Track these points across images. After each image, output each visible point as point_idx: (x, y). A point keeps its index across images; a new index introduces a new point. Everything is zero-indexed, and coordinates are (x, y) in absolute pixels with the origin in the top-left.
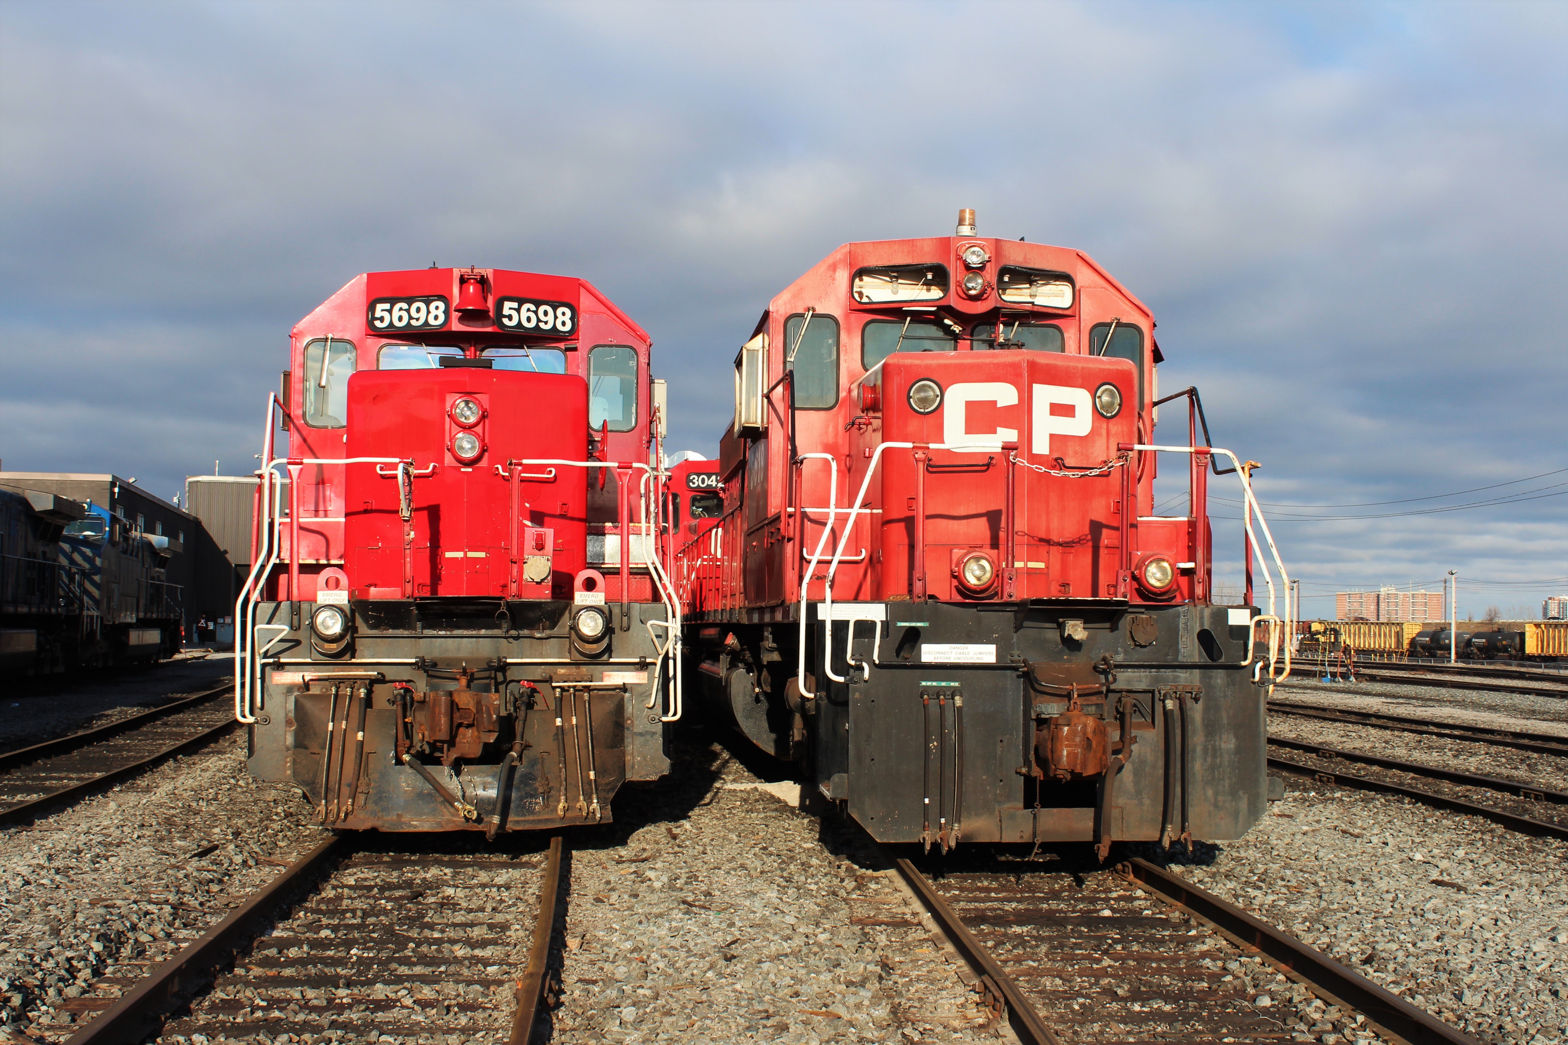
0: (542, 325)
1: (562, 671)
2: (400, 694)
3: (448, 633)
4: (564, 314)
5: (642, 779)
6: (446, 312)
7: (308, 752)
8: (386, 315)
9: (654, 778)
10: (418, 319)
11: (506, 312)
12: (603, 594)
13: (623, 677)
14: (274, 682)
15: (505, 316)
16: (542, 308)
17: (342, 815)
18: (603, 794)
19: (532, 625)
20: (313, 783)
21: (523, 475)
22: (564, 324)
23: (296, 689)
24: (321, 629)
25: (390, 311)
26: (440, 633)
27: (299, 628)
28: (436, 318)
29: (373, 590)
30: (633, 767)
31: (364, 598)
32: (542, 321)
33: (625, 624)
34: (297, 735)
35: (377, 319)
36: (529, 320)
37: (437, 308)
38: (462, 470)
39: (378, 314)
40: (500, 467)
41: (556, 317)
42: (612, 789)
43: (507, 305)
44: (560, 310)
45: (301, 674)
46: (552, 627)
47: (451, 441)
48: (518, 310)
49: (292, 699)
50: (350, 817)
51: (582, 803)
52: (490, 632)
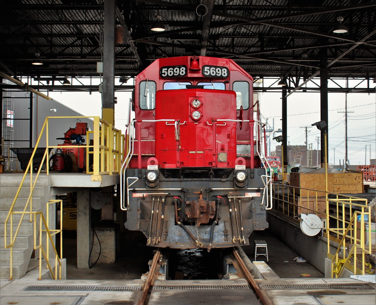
0: (217, 75)
1: (230, 193)
2: (176, 201)
3: (192, 179)
4: (224, 71)
5: (259, 230)
6: (186, 71)
7: (145, 220)
8: (166, 72)
9: (263, 229)
10: (176, 73)
11: (206, 70)
12: (245, 166)
13: (252, 195)
14: (133, 196)
15: (205, 72)
16: (217, 69)
17: (157, 242)
18: (246, 235)
19: (220, 176)
20: (147, 231)
21: (217, 125)
22: (224, 74)
23: (140, 199)
24: (149, 178)
25: (167, 71)
26: (189, 179)
27: (141, 178)
28: (182, 73)
29: (166, 165)
30: (256, 226)
31: (163, 168)
32: (217, 73)
33: (252, 176)
34: (141, 214)
35: (163, 74)
36: (213, 73)
37: (183, 69)
38: (195, 123)
39: (163, 72)
40: (208, 122)
41: (222, 72)
42: (249, 233)
43: (206, 68)
44: (223, 70)
45: (142, 194)
46: (227, 177)
47: (191, 113)
48: (210, 70)
49: (139, 202)
50: (160, 243)
51: (240, 238)
52: (206, 179)
